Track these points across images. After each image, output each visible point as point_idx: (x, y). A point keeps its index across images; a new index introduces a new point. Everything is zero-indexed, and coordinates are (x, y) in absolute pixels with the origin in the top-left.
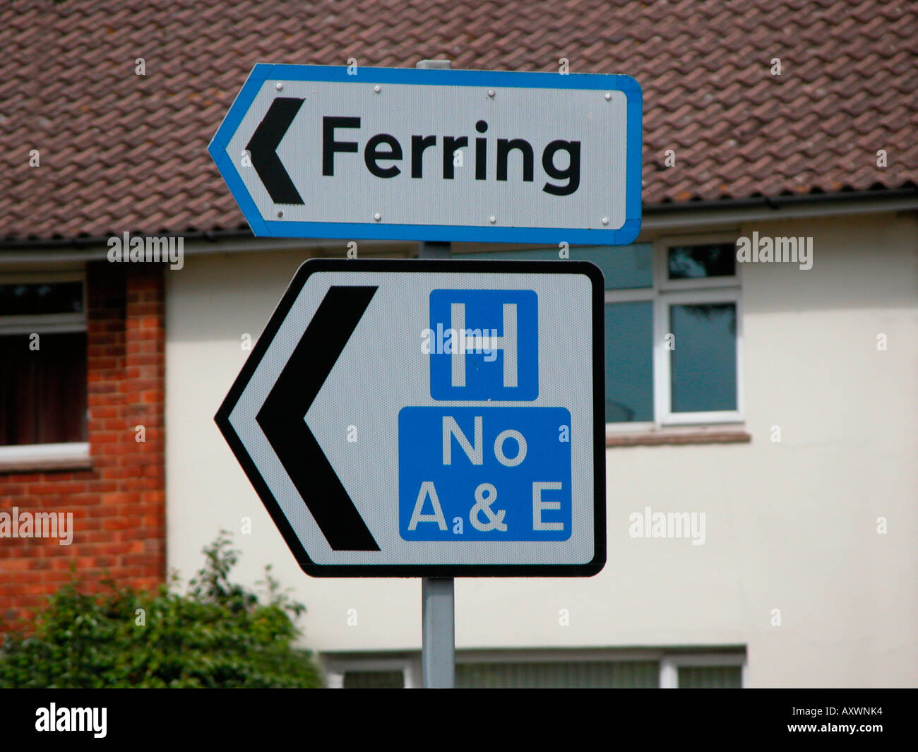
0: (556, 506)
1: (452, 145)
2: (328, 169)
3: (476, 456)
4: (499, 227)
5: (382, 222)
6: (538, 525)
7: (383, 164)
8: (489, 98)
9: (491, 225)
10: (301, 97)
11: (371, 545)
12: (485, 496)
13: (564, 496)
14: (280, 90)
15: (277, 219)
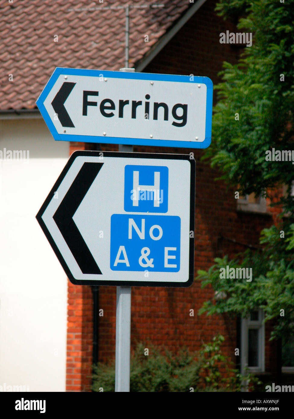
0: (174, 257)
1: (136, 104)
2: (85, 113)
3: (142, 236)
4: (154, 140)
5: (106, 136)
6: (167, 265)
7: (107, 111)
8: (151, 85)
9: (151, 139)
10: (75, 82)
11: (98, 272)
12: (145, 253)
13: (177, 253)
14: (66, 79)
15: (64, 133)
